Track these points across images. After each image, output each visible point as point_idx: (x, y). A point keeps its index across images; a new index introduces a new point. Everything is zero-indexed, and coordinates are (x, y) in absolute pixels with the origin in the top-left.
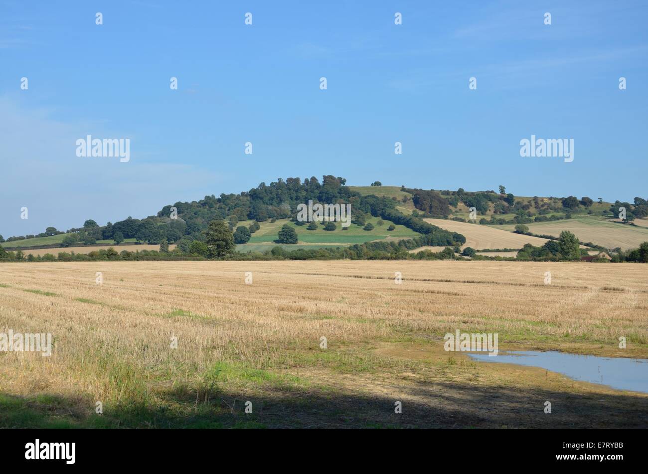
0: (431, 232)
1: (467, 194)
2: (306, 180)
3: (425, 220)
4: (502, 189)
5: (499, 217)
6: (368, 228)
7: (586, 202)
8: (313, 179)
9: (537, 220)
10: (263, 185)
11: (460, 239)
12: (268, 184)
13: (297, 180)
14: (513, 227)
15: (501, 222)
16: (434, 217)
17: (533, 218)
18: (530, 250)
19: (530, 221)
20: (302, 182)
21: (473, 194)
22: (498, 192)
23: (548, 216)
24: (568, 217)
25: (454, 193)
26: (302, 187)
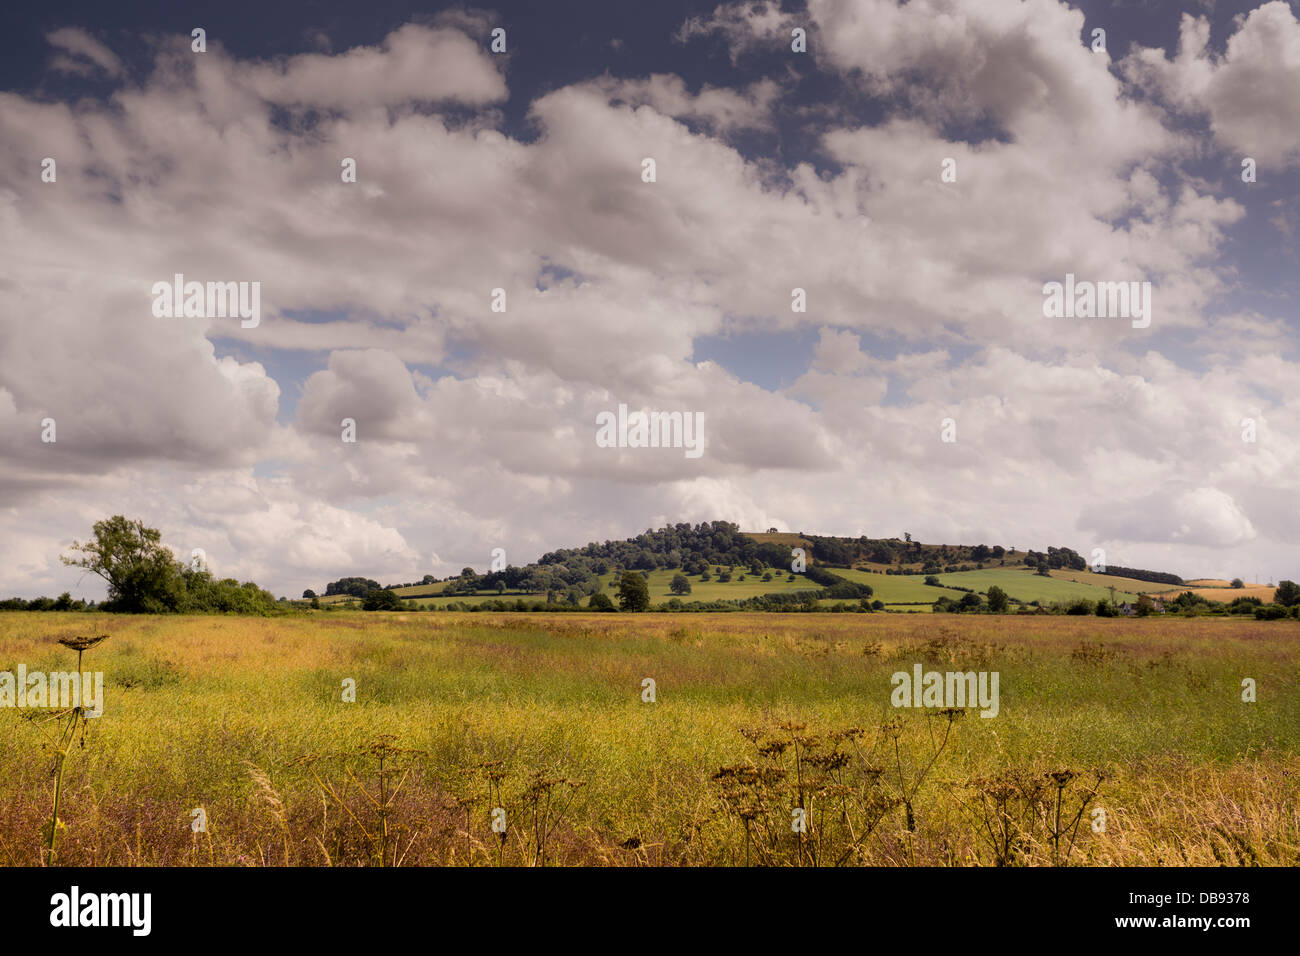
0: (835, 583)
1: (871, 541)
2: (698, 526)
3: (827, 570)
4: (908, 537)
5: (905, 567)
6: (768, 578)
7: (998, 552)
8: (704, 524)
9: (947, 570)
10: (650, 531)
11: (866, 591)
12: (656, 531)
13: (688, 525)
14: (922, 579)
15: (909, 573)
16: (835, 567)
17: (943, 568)
18: (947, 605)
19: (939, 572)
20: (693, 528)
21: (877, 541)
22: (904, 540)
23: (959, 566)
24: (980, 567)
25: (857, 540)
26: (693, 534)
